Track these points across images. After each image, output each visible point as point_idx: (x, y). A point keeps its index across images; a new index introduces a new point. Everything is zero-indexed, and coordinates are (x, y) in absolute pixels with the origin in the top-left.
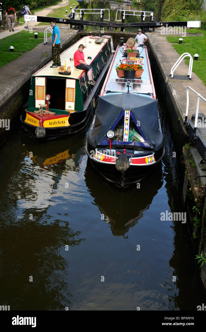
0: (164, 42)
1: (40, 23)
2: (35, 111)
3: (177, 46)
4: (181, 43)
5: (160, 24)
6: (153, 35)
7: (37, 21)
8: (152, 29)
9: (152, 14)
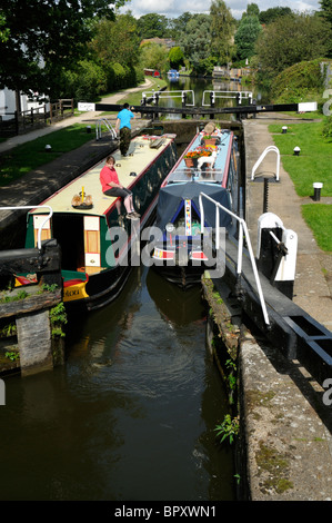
0: (263, 133)
1: (103, 113)
4: (285, 133)
5: (262, 107)
6: (252, 123)
7: (95, 110)
8: (252, 115)
9: (251, 96)
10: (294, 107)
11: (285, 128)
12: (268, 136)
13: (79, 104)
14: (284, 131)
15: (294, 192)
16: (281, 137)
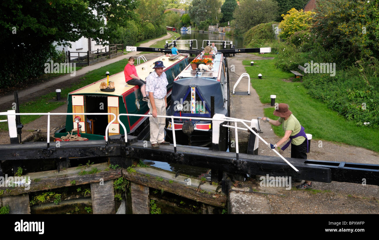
0: (239, 65)
1: (141, 53)
2: (62, 137)
3: (248, 67)
4: (253, 65)
5: (238, 50)
6: (232, 60)
7: (137, 51)
8: (232, 55)
9: (231, 43)
10: (258, 51)
11: (252, 62)
12: (242, 67)
13: (127, 47)
14: (252, 64)
15: (259, 101)
16: (250, 67)
